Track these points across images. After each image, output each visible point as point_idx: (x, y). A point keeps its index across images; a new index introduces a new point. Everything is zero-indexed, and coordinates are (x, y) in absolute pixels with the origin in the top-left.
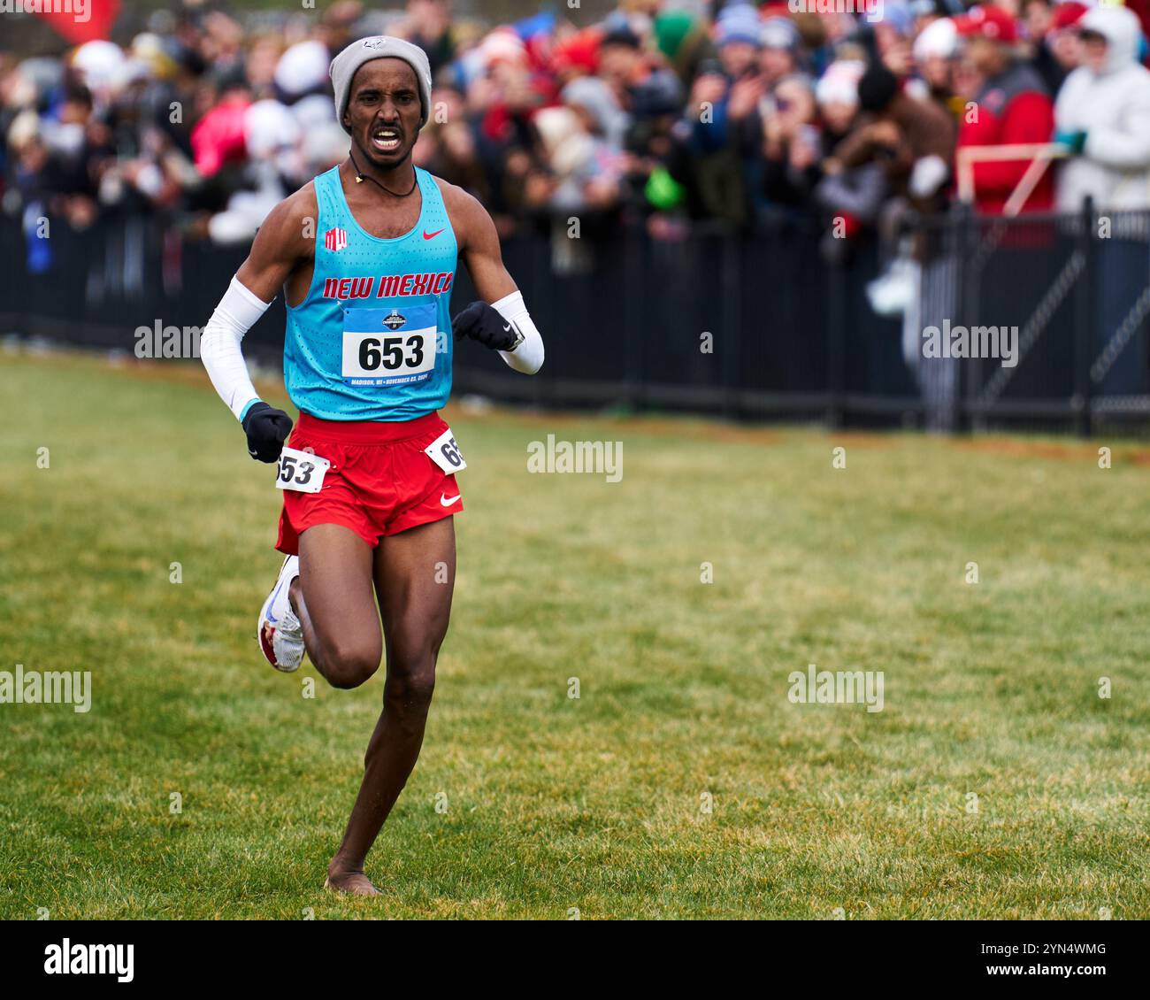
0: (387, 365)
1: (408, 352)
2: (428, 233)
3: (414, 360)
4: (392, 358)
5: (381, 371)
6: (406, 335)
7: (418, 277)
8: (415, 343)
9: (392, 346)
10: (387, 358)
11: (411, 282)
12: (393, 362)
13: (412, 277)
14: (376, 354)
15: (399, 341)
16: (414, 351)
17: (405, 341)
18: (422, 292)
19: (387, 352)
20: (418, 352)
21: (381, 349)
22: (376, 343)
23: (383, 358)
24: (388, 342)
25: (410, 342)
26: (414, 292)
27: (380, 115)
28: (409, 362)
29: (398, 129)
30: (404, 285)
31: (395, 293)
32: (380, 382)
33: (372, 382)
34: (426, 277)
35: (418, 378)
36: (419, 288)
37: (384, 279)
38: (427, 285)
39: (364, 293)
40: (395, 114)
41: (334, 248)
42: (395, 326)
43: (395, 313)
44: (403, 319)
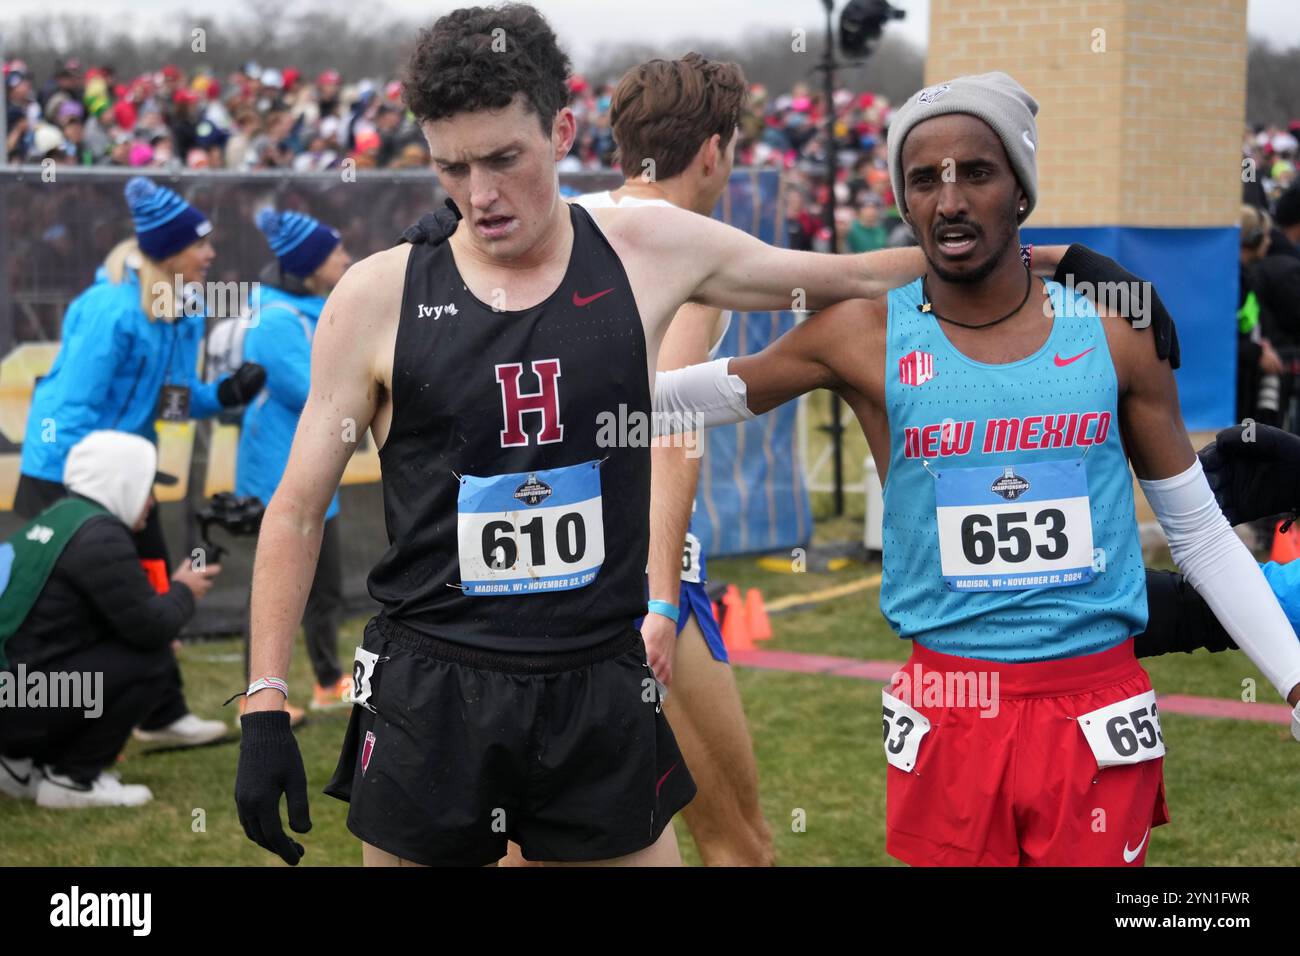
0: (1006, 555)
1: (1039, 535)
2: (1063, 357)
3: (1052, 548)
4: (1013, 544)
5: (998, 565)
6: (1032, 509)
7: (1049, 420)
8: (1050, 521)
9: (1011, 526)
10: (1004, 544)
11: (1040, 429)
12: (1015, 551)
13: (1039, 419)
14: (986, 538)
15: (1022, 517)
16: (1050, 534)
17: (1031, 517)
18: (1057, 443)
19: (1004, 535)
20: (1057, 533)
21: (993, 530)
22: (985, 521)
23: (999, 545)
24: (1003, 519)
25: (1041, 519)
26: (1045, 443)
27: (940, 208)
28: (1044, 552)
29: (968, 226)
30: (1027, 432)
31: (1012, 446)
32: (996, 583)
33: (985, 584)
34: (1062, 420)
35: (1061, 578)
36: (1053, 435)
37: (992, 424)
38: (1064, 431)
39: (961, 447)
40: (962, 205)
41: (914, 382)
42: (1011, 494)
43: (1009, 473)
44: (1024, 482)
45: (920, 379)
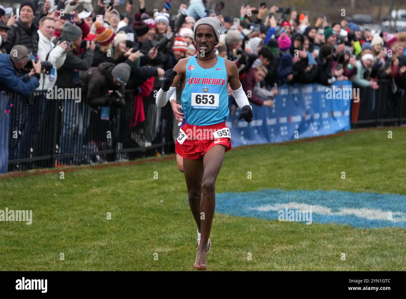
0: (203, 102)
1: (209, 99)
2: (218, 69)
3: (212, 102)
4: (205, 101)
5: (201, 104)
6: (209, 94)
7: (214, 79)
8: (212, 97)
9: (205, 97)
11: (212, 81)
12: (205, 102)
13: (212, 79)
14: (200, 99)
15: (207, 96)
16: (211, 100)
17: (208, 96)
18: (215, 84)
19: (203, 99)
20: (213, 100)
21: (201, 98)
22: (200, 96)
23: (202, 100)
24: (203, 96)
25: (210, 97)
26: (212, 83)
27: (202, 41)
28: (210, 103)
29: (206, 45)
30: (209, 81)
31: (206, 83)
32: (201, 107)
33: (199, 107)
34: (216, 79)
35: (213, 108)
36: (214, 82)
37: (204, 79)
38: (216, 82)
39: (198, 82)
40: (206, 41)
41: (191, 70)
42: (205, 91)
43: (206, 88)
44: (208, 90)
45: (192, 69)
